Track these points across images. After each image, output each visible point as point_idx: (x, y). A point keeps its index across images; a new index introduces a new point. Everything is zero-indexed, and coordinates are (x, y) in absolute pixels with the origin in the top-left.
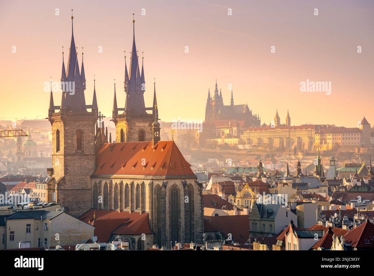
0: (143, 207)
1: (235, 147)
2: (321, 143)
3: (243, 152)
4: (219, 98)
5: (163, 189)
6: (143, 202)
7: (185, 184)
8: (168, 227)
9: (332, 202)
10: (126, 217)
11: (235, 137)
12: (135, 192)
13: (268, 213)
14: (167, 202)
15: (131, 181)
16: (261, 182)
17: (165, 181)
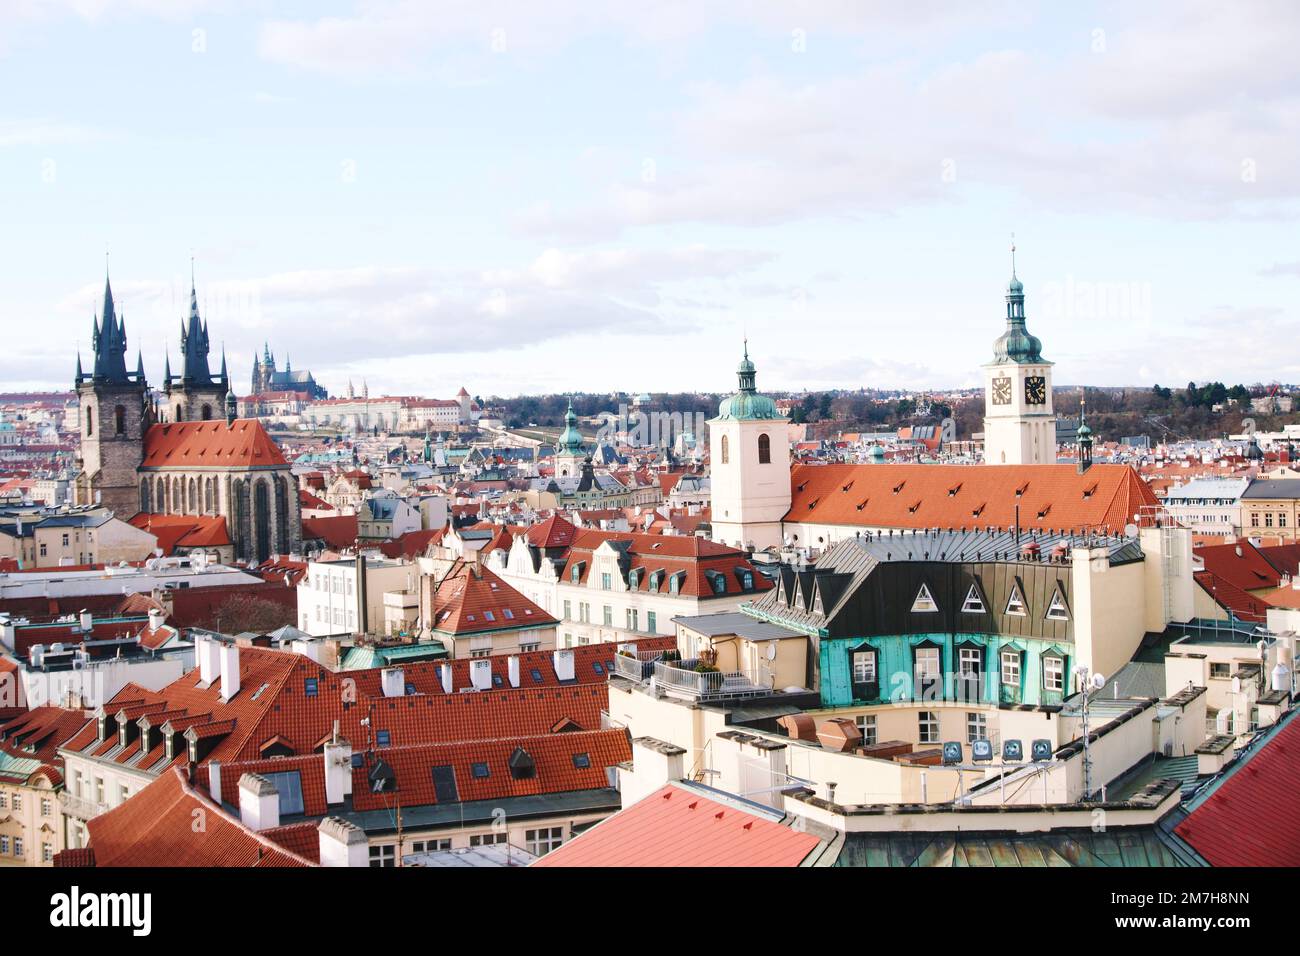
0: (217, 509)
1: (295, 428)
2: (409, 420)
3: (306, 434)
4: (270, 362)
5: (246, 484)
6: (217, 502)
7: (276, 478)
8: (253, 535)
9: (458, 495)
10: (192, 523)
11: (295, 414)
12: (204, 489)
13: (384, 512)
14: (252, 501)
15: (198, 474)
16: (360, 472)
17: (248, 473)
